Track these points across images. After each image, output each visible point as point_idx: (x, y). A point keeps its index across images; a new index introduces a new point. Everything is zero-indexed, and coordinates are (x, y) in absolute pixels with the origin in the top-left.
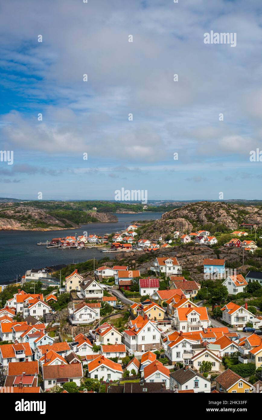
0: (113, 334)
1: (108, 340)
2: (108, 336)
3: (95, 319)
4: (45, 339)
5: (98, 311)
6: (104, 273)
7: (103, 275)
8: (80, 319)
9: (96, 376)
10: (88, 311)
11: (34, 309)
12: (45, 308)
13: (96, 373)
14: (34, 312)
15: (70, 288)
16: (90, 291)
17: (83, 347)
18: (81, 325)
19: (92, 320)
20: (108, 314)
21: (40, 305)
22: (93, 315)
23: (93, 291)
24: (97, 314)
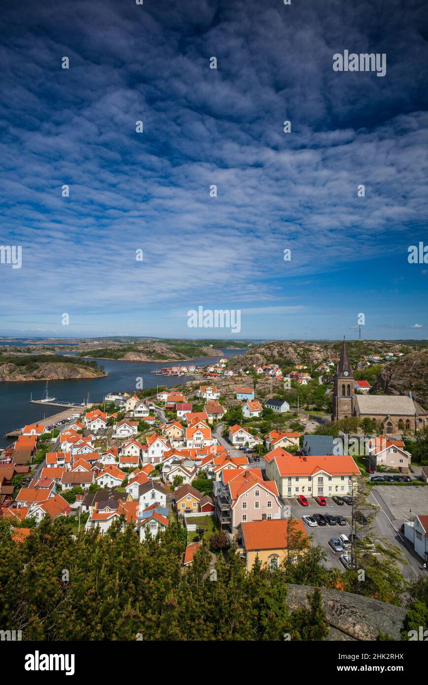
0: (132, 447)
1: (129, 452)
2: (129, 449)
3: (132, 434)
4: (86, 449)
5: (136, 428)
6: (162, 396)
7: (161, 398)
8: (120, 434)
9: (102, 483)
10: (127, 428)
11: (94, 424)
12: (102, 424)
13: (101, 480)
14: (94, 426)
15: (129, 408)
16: (139, 412)
17: (108, 457)
18: (119, 439)
19: (129, 435)
20: (145, 430)
21: (98, 421)
22: (131, 431)
23: (141, 412)
24: (134, 430)
